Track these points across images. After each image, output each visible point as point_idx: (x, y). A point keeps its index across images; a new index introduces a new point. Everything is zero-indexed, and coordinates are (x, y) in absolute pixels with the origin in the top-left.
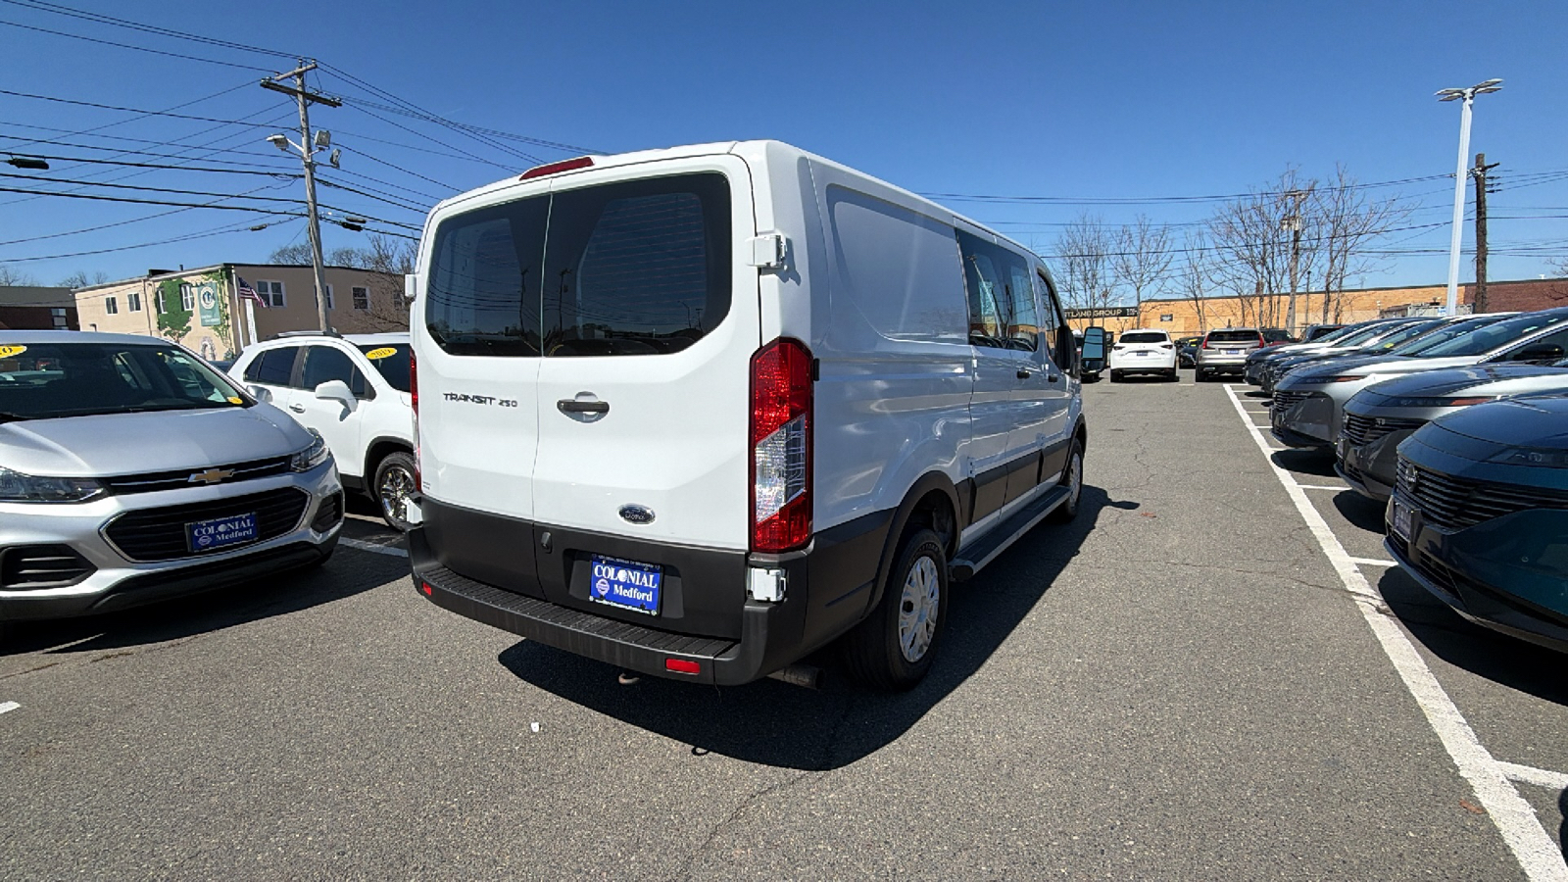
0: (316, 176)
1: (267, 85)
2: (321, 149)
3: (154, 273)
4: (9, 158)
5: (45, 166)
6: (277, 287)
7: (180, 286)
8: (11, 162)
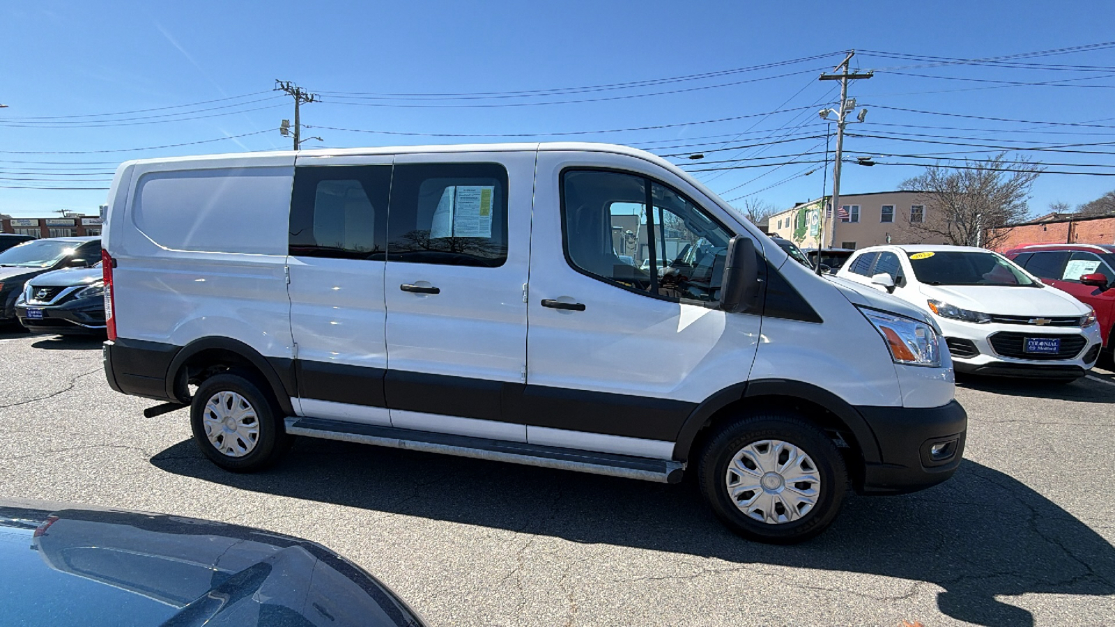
0: (844, 131)
1: (823, 78)
2: (848, 112)
3: (798, 205)
4: (690, 156)
5: (702, 157)
6: (856, 208)
7: (806, 211)
8: (690, 158)
